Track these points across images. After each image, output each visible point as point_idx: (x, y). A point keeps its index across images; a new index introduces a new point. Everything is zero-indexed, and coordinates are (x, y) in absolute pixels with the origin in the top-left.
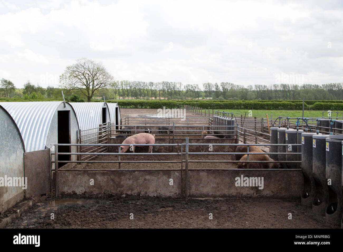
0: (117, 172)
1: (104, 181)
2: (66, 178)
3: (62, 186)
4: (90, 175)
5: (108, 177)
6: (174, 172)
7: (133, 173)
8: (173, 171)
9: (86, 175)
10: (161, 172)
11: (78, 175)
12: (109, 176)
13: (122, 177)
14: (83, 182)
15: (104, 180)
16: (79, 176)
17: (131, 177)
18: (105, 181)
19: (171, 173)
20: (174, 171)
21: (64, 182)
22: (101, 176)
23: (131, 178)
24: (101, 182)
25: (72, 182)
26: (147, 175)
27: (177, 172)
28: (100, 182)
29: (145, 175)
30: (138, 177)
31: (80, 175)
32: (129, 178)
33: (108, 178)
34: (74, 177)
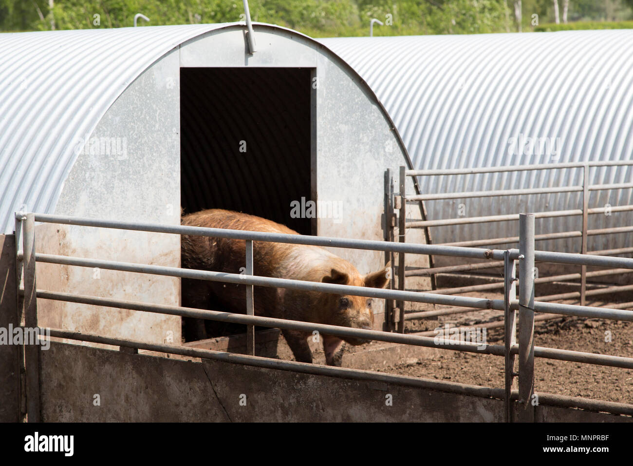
0: (239, 366)
1: (189, 405)
2: (67, 371)
3: (55, 406)
4: (144, 370)
5: (206, 386)
6: (473, 403)
7: (298, 382)
8: (471, 399)
9: (129, 367)
10: (414, 392)
11: (104, 363)
12: (208, 384)
13: (255, 396)
14: (119, 395)
15: (191, 401)
16: (107, 368)
17: (292, 401)
18: (194, 406)
19: (460, 404)
20: (476, 399)
21: (60, 386)
22: (181, 381)
23: (290, 404)
24: (182, 408)
25: (84, 393)
26: (355, 400)
27: (485, 401)
28: (177, 405)
29: (347, 397)
30: (317, 406)
31: (111, 363)
32: (282, 406)
33: (204, 391)
34: (91, 369)
